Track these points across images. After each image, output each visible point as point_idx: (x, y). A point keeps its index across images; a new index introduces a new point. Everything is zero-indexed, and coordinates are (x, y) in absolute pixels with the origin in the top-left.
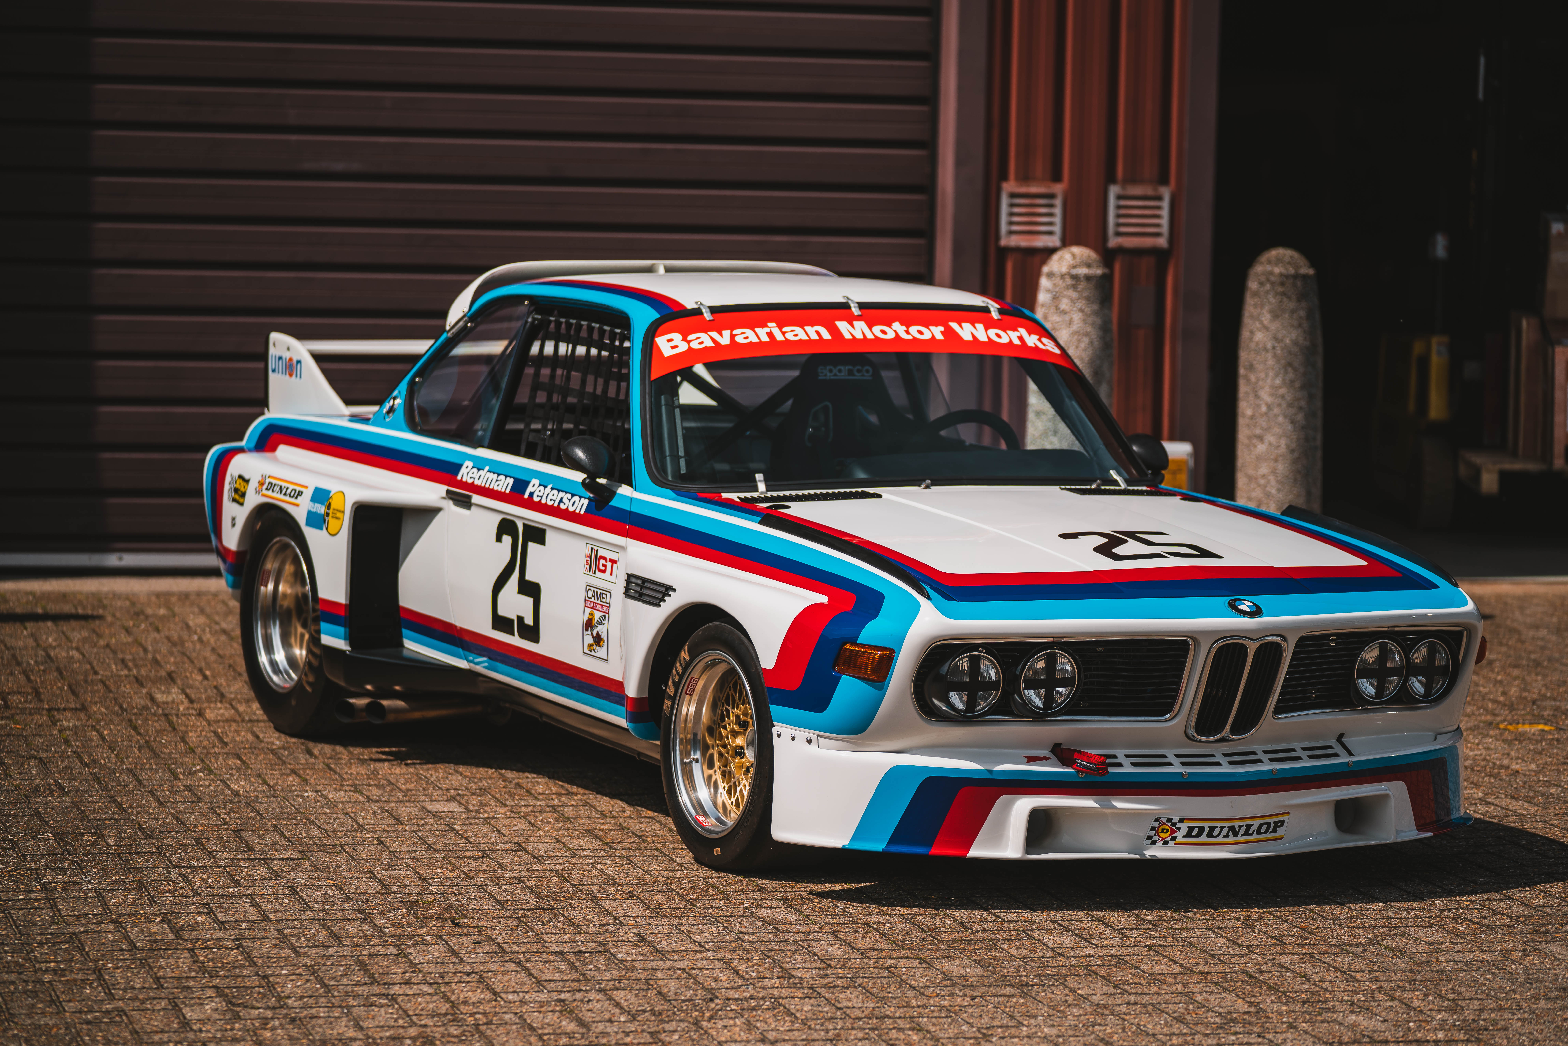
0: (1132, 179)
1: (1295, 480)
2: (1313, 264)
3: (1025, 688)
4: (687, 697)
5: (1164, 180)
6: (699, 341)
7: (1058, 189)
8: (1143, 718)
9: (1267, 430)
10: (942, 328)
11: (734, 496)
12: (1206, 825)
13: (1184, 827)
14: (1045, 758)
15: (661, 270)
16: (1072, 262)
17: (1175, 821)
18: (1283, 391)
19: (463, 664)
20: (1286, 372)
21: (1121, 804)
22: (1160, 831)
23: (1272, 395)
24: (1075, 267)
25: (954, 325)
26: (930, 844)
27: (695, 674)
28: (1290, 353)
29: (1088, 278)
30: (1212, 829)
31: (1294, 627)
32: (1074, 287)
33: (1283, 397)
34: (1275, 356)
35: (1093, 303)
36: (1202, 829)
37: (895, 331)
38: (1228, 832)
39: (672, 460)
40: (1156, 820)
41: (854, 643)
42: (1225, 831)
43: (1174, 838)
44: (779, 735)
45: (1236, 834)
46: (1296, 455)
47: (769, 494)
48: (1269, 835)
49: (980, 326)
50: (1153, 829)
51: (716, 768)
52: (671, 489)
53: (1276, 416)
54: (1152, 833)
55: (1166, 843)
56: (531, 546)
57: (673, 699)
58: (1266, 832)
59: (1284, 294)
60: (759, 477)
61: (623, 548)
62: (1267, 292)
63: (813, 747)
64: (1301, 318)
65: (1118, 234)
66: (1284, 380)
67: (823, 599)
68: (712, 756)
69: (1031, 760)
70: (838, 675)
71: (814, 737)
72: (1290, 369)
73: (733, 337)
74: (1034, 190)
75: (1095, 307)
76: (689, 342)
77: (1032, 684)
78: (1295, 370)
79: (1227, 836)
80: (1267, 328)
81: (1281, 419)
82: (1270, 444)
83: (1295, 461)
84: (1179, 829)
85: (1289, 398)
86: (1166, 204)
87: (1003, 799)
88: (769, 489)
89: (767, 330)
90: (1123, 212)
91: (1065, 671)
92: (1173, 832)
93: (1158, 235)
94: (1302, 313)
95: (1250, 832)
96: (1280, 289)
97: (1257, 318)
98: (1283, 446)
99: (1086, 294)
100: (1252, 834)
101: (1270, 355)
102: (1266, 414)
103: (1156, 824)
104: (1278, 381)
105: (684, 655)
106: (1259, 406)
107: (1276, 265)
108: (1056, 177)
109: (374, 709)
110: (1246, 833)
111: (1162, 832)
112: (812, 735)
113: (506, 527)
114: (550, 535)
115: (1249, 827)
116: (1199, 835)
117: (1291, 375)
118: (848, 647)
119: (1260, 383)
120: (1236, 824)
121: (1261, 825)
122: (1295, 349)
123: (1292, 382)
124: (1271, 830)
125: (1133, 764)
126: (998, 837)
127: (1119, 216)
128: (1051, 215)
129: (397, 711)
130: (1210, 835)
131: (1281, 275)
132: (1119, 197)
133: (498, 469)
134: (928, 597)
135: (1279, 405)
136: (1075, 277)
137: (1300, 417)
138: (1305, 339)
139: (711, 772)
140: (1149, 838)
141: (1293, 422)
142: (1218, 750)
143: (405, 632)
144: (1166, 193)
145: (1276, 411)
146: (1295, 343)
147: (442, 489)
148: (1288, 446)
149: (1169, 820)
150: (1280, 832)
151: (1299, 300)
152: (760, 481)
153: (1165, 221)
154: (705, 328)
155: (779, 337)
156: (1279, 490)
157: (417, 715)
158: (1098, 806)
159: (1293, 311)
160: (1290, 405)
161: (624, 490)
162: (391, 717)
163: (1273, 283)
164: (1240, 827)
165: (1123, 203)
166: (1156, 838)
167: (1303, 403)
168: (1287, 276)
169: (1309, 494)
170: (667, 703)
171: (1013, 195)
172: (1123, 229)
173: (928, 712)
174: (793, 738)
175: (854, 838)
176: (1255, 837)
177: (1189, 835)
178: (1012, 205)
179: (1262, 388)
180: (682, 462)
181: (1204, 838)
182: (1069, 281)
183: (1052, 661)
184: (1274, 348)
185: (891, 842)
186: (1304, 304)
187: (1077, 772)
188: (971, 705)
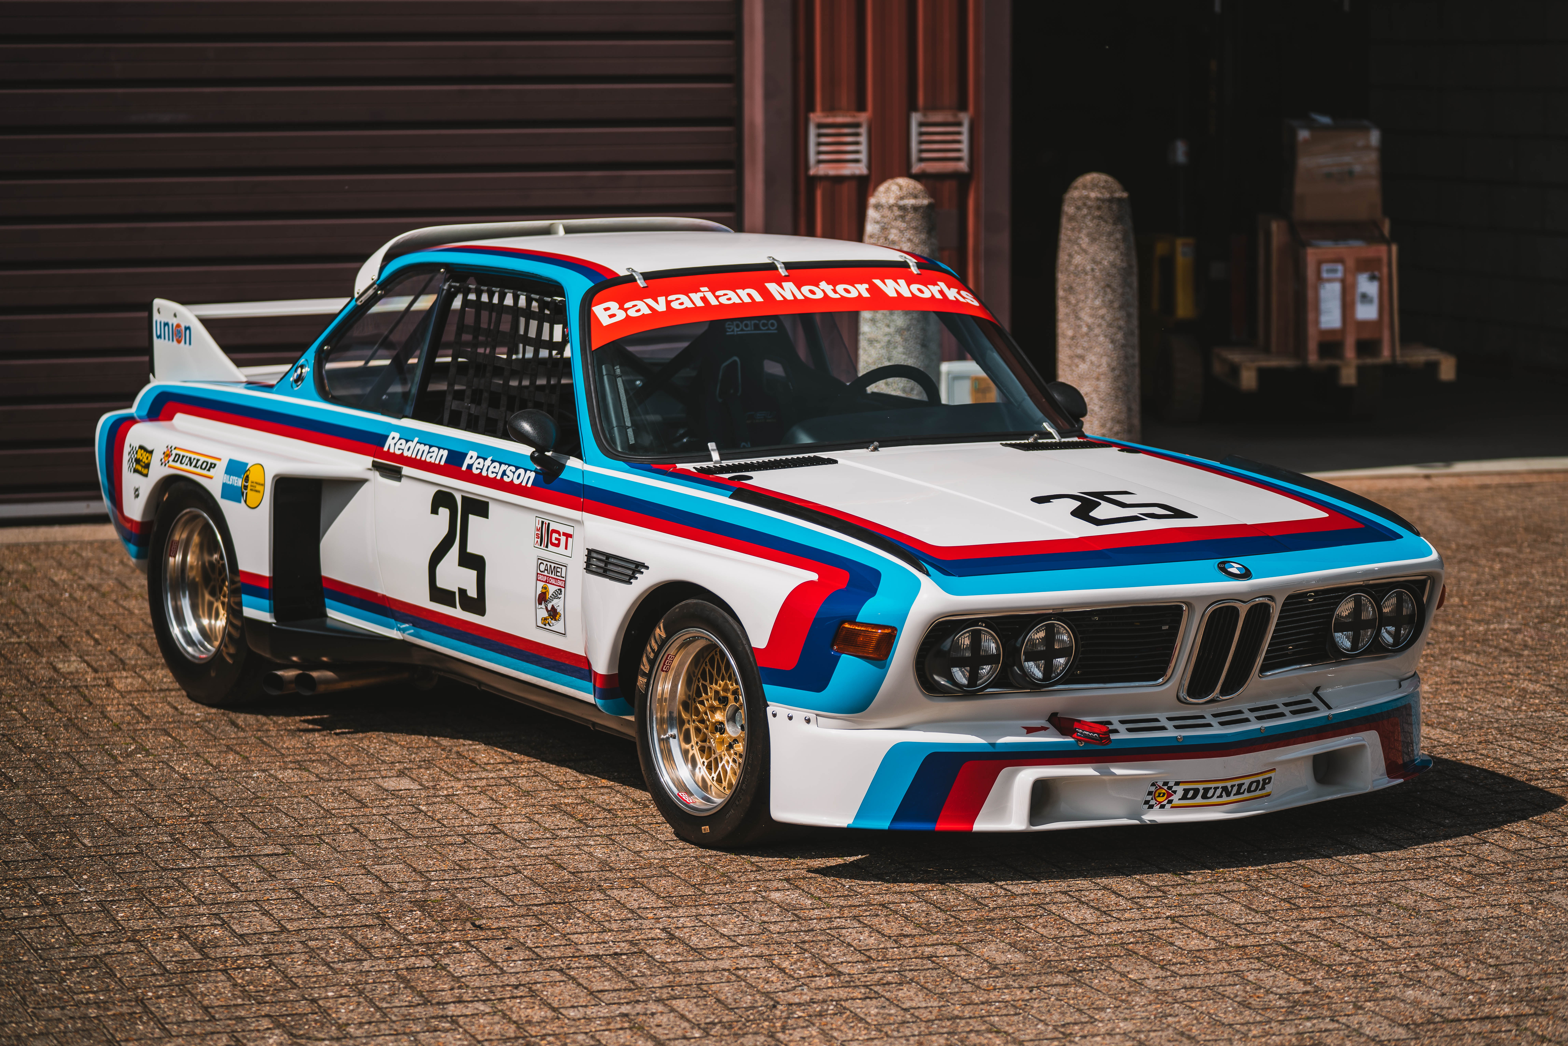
0: (932, 106)
1: (1117, 397)
2: (1126, 188)
3: (1025, 661)
4: (663, 675)
5: (962, 106)
6: (636, 308)
7: (863, 117)
8: (1137, 684)
9: (1089, 349)
10: (867, 286)
11: (690, 467)
12: (1201, 787)
13: (1180, 790)
14: (1044, 729)
15: (561, 231)
16: (898, 193)
18: (1102, 312)
19: (396, 634)
20: (1105, 293)
21: (1119, 771)
22: (1157, 795)
23: (1092, 316)
24: (902, 198)
25: (877, 282)
26: (934, 820)
27: (672, 651)
28: (1108, 275)
29: (915, 208)
30: (1206, 790)
31: (1281, 587)
32: (902, 217)
33: (1103, 317)
34: (1094, 278)
35: (920, 232)
36: (1196, 791)
37: (823, 290)
38: (1222, 793)
39: (619, 431)
40: (1153, 785)
41: (853, 621)
43: (1170, 802)
44: (775, 715)
45: (1228, 795)
46: (1117, 372)
47: (724, 463)
49: (902, 282)
50: (1150, 793)
51: (693, 743)
52: (624, 461)
53: (1097, 336)
54: (1149, 798)
55: (1162, 807)
56: (472, 518)
57: (648, 676)
58: (1255, 790)
59: (1100, 217)
60: (712, 446)
61: (580, 522)
62: (1084, 216)
63: (812, 726)
64: (1117, 240)
65: (921, 160)
66: (1103, 301)
67: (813, 576)
68: (688, 731)
69: (1030, 731)
70: (838, 655)
71: (812, 716)
72: (1108, 290)
73: (668, 303)
74: (840, 120)
75: (923, 236)
76: (626, 310)
77: (1032, 656)
78: (1114, 291)
79: (1220, 796)
80: (1085, 251)
81: (1101, 339)
82: (1092, 363)
83: (1116, 379)
84: (1175, 792)
85: (1108, 318)
86: (965, 129)
87: (1005, 771)
88: (723, 457)
89: (700, 294)
90: (925, 138)
91: (1063, 641)
92: (1169, 795)
93: (959, 159)
94: (1118, 236)
96: (1097, 213)
97: (1075, 242)
98: (1104, 365)
99: (914, 224)
100: (1243, 793)
101: (1089, 277)
102: (1087, 334)
103: (1153, 789)
104: (1098, 302)
105: (660, 632)
106: (1079, 327)
107: (1092, 190)
108: (861, 107)
109: (304, 681)
110: (1238, 793)
111: (1159, 796)
112: (811, 714)
113: (442, 499)
114: (493, 508)
116: (1194, 797)
117: (1110, 296)
118: (847, 626)
119: (1081, 305)
120: (1229, 784)
121: (1251, 784)
122: (1113, 271)
123: (1111, 302)
125: (1130, 730)
126: (1001, 810)
127: (921, 142)
128: (857, 143)
129: (327, 681)
130: (1204, 797)
131: (1098, 199)
132: (921, 124)
133: (429, 441)
134: (927, 574)
135: (1100, 325)
136: (903, 208)
137: (1119, 336)
138: (1122, 260)
139: (688, 746)
140: (1147, 802)
141: (1113, 341)
142: (1208, 711)
143: (328, 601)
144: (965, 118)
145: (1097, 331)
146: (1113, 265)
147: (368, 460)
148: (1109, 365)
149: (1166, 784)
150: (1269, 788)
151: (1115, 224)
152: (713, 450)
153: (965, 146)
154: (641, 295)
155: (713, 302)
156: (1101, 407)
157: (346, 685)
158: (1097, 774)
159: (1110, 234)
160: (1110, 325)
161: (573, 462)
162: (321, 688)
163: (1089, 208)
164: (1232, 786)
165: (924, 129)
166: (1153, 802)
167: (1122, 323)
168: (1103, 201)
169: (1129, 409)
170: (641, 681)
171: (820, 126)
172: (925, 155)
173: (930, 688)
174: (790, 718)
175: (858, 817)
176: (1246, 795)
177: (1184, 797)
178: (820, 135)
179: (1082, 309)
180: (630, 432)
181: (1199, 800)
182: (897, 213)
183: (1051, 632)
184: (1093, 270)
186: (1120, 227)
187: (1077, 742)
188: (973, 680)
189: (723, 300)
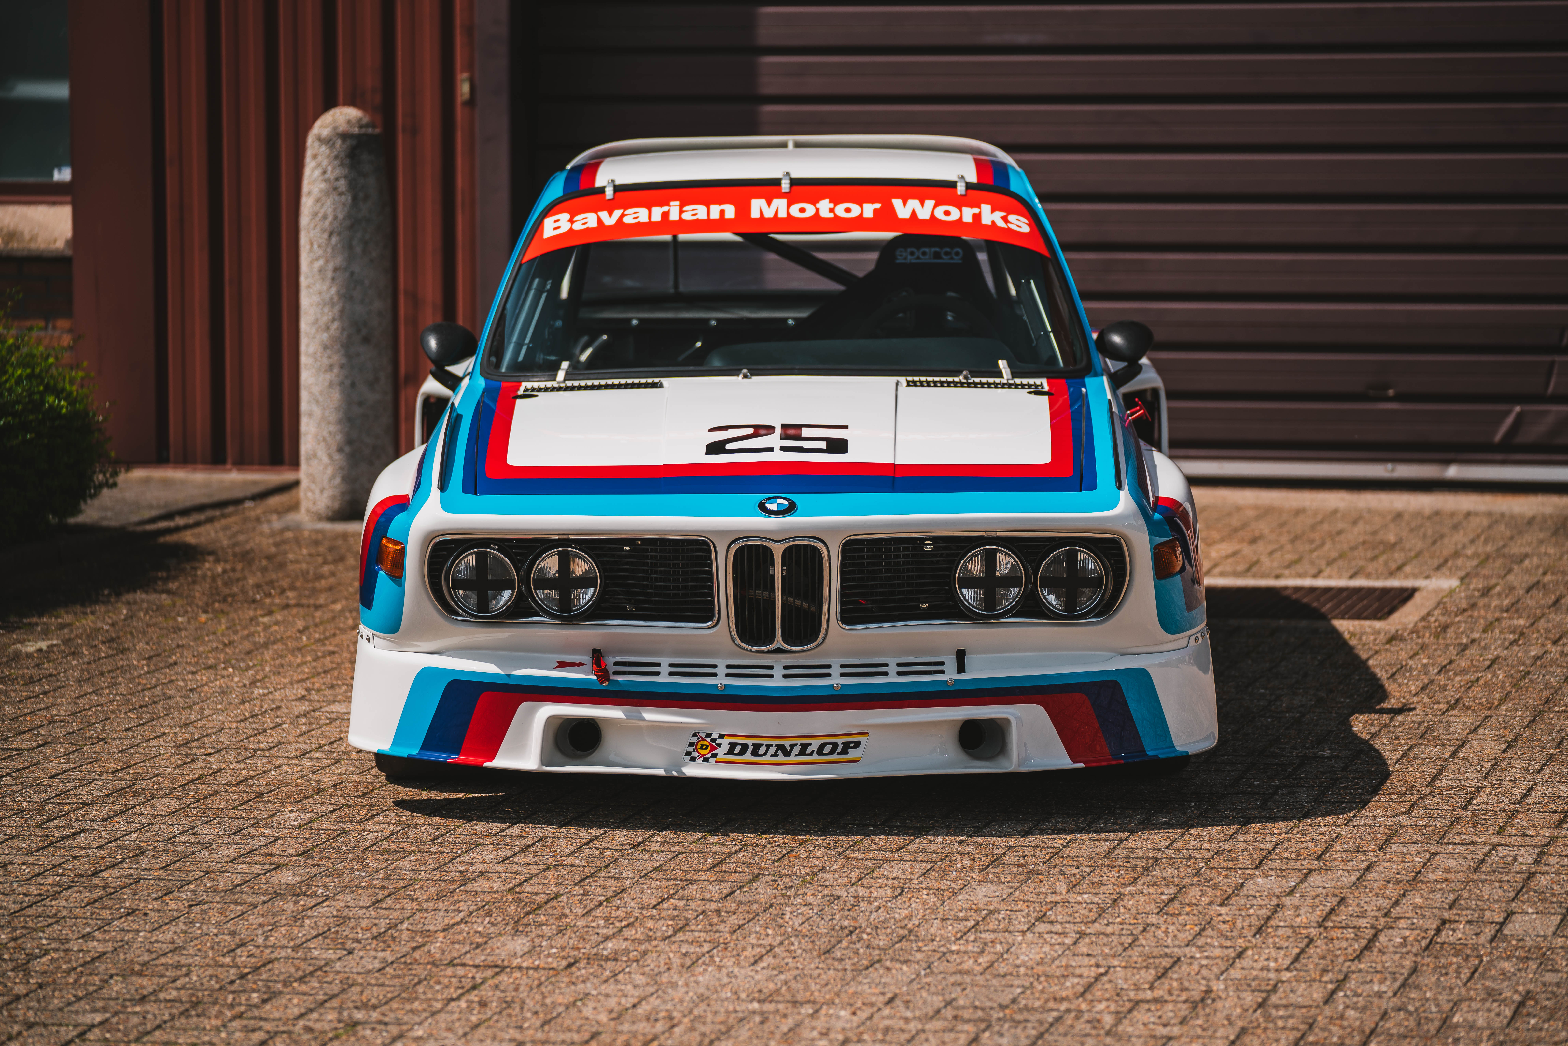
3: (535, 589)
6: (584, 221)
8: (684, 624)
10: (878, 206)
12: (750, 742)
13: (725, 743)
14: (580, 666)
17: (715, 736)
25: (898, 202)
26: (456, 753)
30: (757, 747)
31: (834, 529)
36: (745, 747)
37: (818, 209)
38: (777, 751)
40: (695, 735)
41: (386, 537)
42: (772, 750)
43: (714, 756)
48: (835, 757)
49: (929, 203)
50: (691, 744)
54: (691, 749)
55: (706, 760)
58: (832, 753)
60: (564, 365)
63: (370, 646)
69: (562, 665)
70: (378, 571)
73: (622, 217)
76: (573, 223)
77: (543, 584)
79: (775, 755)
84: (719, 745)
87: (524, 706)
88: (566, 378)
89: (665, 209)
95: (808, 752)
100: (811, 754)
103: (695, 740)
110: (802, 753)
112: (370, 633)
115: (804, 747)
116: (742, 753)
118: (384, 541)
120: (787, 743)
121: (823, 746)
124: (839, 750)
126: (521, 745)
134: (443, 490)
140: (688, 754)
142: (771, 661)
149: (709, 735)
150: (853, 754)
155: (674, 217)
158: (626, 717)
164: (792, 746)
166: (695, 754)
173: (448, 609)
175: (394, 743)
176: (815, 757)
177: (731, 752)
181: (747, 756)
183: (564, 560)
185: (425, 747)
188: (483, 605)
189: (687, 216)
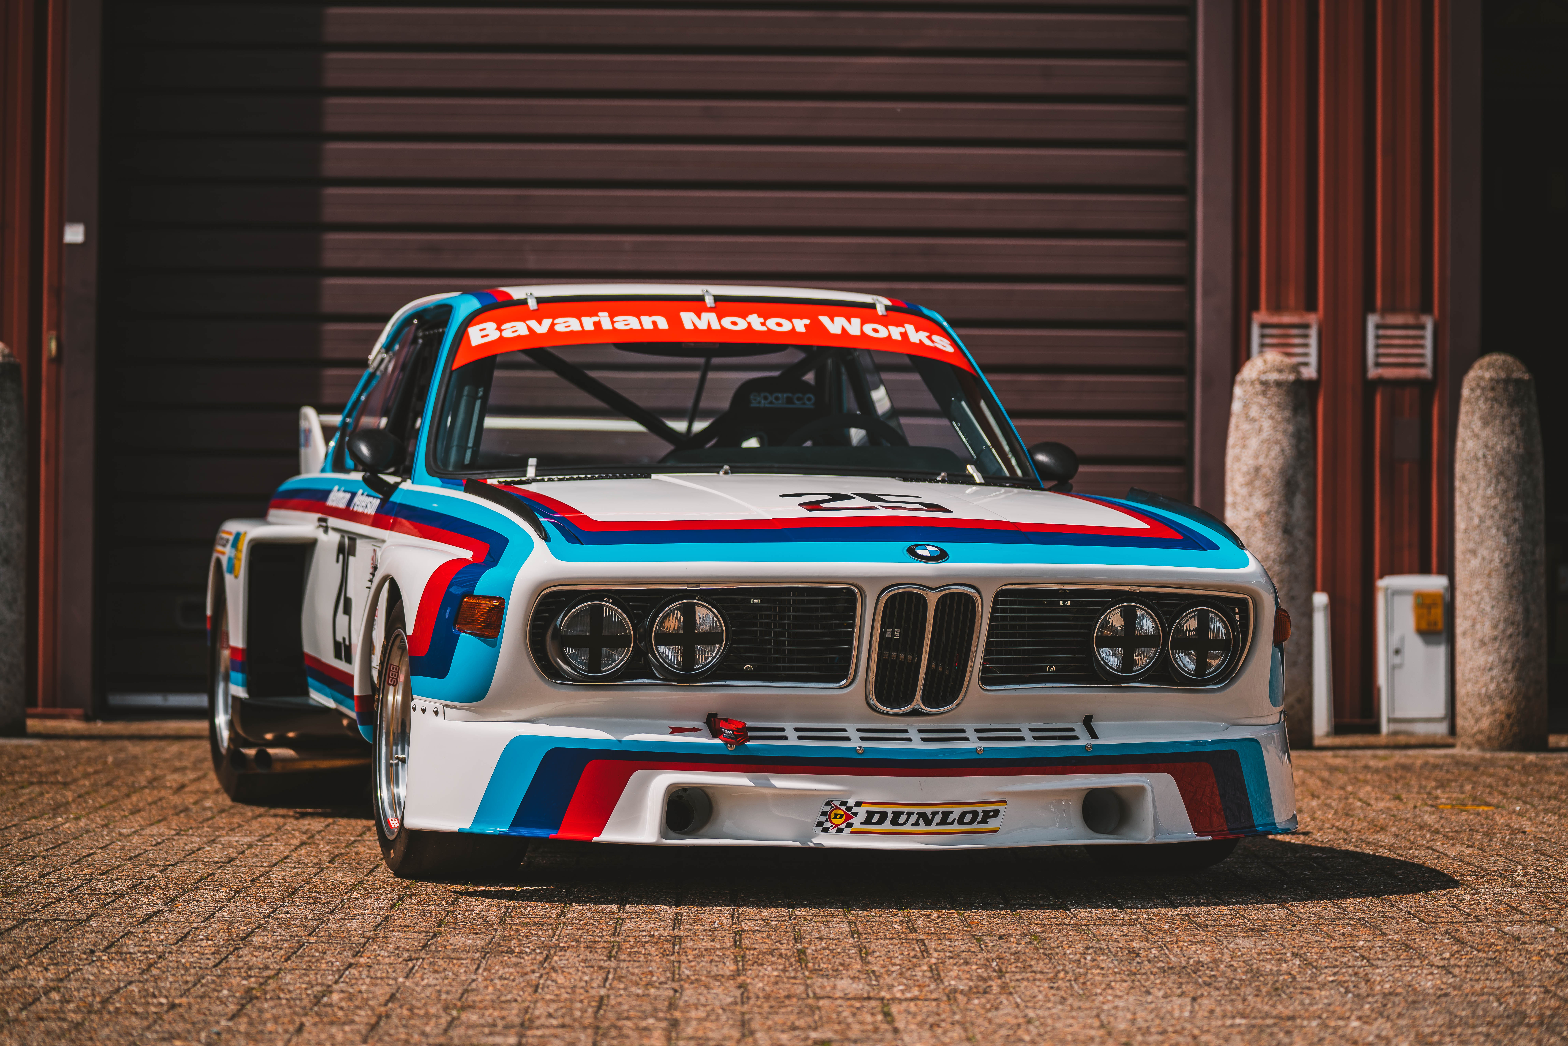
0: (1391, 308)
1: (1511, 597)
2: (1530, 369)
3: (657, 644)
4: (391, 689)
5: (1426, 308)
6: (514, 329)
7: (1312, 319)
8: (813, 685)
9: (1480, 543)
10: (807, 321)
11: (496, 481)
12: (889, 810)
13: (862, 811)
14: (695, 730)
16: (1262, 368)
17: (851, 804)
18: (1496, 501)
19: (331, 704)
20: (1498, 482)
21: (782, 783)
22: (832, 816)
23: (1483, 506)
24: (1265, 373)
25: (825, 320)
26: (556, 827)
27: (394, 660)
28: (1501, 461)
29: (1278, 384)
30: (897, 815)
31: (987, 576)
32: (1264, 393)
33: (1495, 507)
34: (1486, 464)
35: (1284, 409)
36: (883, 816)
37: (749, 323)
38: (918, 820)
39: (458, 451)
40: (828, 803)
41: (470, 595)
42: (913, 819)
43: (850, 825)
44: (414, 709)
45: (928, 822)
46: (1511, 569)
48: (975, 827)
49: (856, 321)
50: (824, 814)
52: (439, 478)
53: (1489, 528)
54: (823, 819)
55: (840, 831)
56: (351, 560)
57: (379, 691)
58: (972, 822)
59: (1494, 399)
60: (532, 461)
62: (1478, 399)
63: (439, 719)
64: (1513, 424)
65: (1378, 365)
66: (1496, 489)
67: (467, 554)
69: (675, 731)
70: (458, 633)
71: (440, 707)
72: (1502, 479)
73: (553, 325)
74: (1286, 319)
75: (1287, 413)
76: (501, 331)
77: (666, 640)
78: (1508, 479)
79: (916, 824)
80: (1477, 436)
81: (1494, 531)
82: (1483, 559)
83: (1510, 576)
84: (856, 814)
85: (1501, 508)
86: (1429, 333)
87: (639, 774)
88: (538, 473)
89: (594, 319)
90: (1382, 342)
91: (709, 625)
92: (848, 817)
93: (1422, 365)
94: (1515, 420)
95: (949, 821)
96: (1490, 395)
97: (1468, 426)
98: (1497, 560)
99: (1276, 400)
100: (952, 823)
101: (1481, 463)
102: (1478, 526)
103: (828, 808)
104: (1490, 491)
106: (1471, 518)
107: (1487, 370)
108: (1311, 306)
109: (260, 758)
110: (943, 822)
111: (835, 818)
112: (437, 704)
113: (341, 545)
114: (358, 544)
115: (946, 815)
116: (880, 822)
117: (1503, 485)
118: (466, 600)
119: (1472, 494)
120: (929, 811)
121: (964, 814)
122: (1507, 458)
123: (1505, 492)
124: (979, 819)
125: (803, 738)
126: (633, 818)
127: (1378, 346)
128: (1306, 345)
129: (285, 760)
130: (894, 822)
131: (1491, 379)
132: (1378, 327)
133: (345, 489)
134: (547, 539)
135: (1492, 517)
136: (1265, 383)
137: (1515, 529)
138: (1518, 446)
140: (820, 824)
141: (1506, 534)
142: (909, 725)
143: (309, 681)
144: (1429, 323)
145: (1489, 522)
146: (1508, 451)
148: (1501, 560)
149: (844, 803)
150: (992, 823)
151: (1511, 405)
152: (532, 466)
153: (1428, 351)
154: (525, 316)
155: (607, 326)
156: (1493, 607)
157: (308, 765)
158: (752, 784)
159: (1504, 418)
160: (1503, 517)
161: (407, 485)
163: (1483, 389)
164: (934, 814)
165: (1381, 332)
167: (1517, 514)
168: (1498, 381)
169: (1527, 611)
170: (376, 697)
171: (1263, 326)
172: (1382, 360)
173: (551, 673)
174: (424, 711)
175: (476, 821)
176: (956, 827)
177: (868, 821)
178: (1263, 336)
179: (1474, 499)
180: (469, 454)
181: (887, 826)
182: (1258, 387)
183: (689, 613)
184: (1484, 456)
185: (515, 824)
186: (1517, 410)
187: (726, 744)
188: (595, 664)
189: (620, 326)
